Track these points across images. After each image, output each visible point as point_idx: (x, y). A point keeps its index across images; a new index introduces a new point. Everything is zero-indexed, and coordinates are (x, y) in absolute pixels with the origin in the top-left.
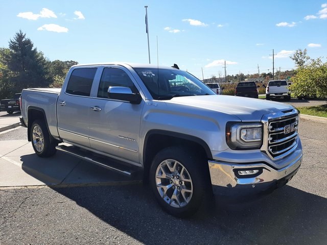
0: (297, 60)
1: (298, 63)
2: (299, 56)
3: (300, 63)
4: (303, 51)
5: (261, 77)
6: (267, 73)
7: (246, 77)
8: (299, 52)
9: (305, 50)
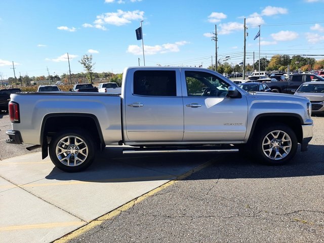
0: (85, 65)
1: (86, 67)
2: (87, 61)
3: (88, 67)
4: (89, 57)
5: (48, 79)
6: (54, 76)
7: (31, 80)
8: (86, 57)
9: (91, 56)
